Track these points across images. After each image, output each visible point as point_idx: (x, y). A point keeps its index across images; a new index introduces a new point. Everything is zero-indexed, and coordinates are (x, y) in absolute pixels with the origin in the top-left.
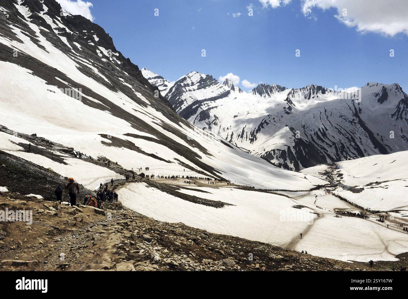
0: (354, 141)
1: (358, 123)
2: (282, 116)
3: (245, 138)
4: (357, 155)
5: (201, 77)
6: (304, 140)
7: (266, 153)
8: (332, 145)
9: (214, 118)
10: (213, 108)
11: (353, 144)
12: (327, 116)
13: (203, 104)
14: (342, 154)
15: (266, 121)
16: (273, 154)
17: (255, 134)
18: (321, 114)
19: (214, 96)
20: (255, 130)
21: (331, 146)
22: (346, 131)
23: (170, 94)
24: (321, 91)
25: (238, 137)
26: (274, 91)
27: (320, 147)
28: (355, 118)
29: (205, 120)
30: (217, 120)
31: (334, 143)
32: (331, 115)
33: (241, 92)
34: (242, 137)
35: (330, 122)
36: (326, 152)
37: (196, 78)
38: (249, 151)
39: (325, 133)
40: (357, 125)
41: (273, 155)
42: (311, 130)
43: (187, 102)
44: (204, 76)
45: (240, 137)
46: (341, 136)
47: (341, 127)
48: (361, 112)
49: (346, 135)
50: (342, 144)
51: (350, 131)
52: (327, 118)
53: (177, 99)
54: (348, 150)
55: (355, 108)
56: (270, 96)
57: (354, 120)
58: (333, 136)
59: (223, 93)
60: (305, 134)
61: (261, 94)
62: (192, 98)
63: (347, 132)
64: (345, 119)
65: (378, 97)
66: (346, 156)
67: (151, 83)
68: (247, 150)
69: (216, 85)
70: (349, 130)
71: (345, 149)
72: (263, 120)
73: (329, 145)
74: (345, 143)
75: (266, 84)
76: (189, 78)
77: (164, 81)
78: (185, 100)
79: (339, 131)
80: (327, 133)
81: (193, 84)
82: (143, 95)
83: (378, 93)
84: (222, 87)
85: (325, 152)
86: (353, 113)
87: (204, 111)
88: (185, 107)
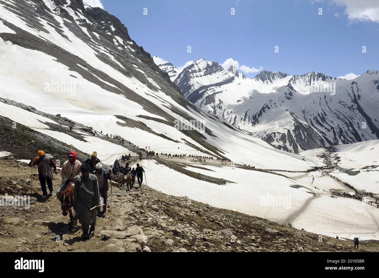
0: (352, 126)
1: (356, 109)
2: (283, 102)
3: (248, 121)
4: (355, 140)
5: (208, 64)
6: (304, 125)
7: (267, 135)
8: (331, 130)
9: (219, 102)
10: (218, 93)
11: (351, 128)
12: (327, 102)
13: (209, 89)
14: (340, 138)
15: (268, 106)
16: (273, 136)
17: (257, 117)
18: (320, 100)
19: (219, 82)
20: (257, 114)
21: (329, 131)
22: (344, 116)
23: (179, 80)
24: (321, 78)
25: (240, 120)
26: (276, 77)
27: (318, 131)
28: (354, 104)
29: (210, 103)
30: (222, 104)
31: (332, 128)
32: (330, 101)
33: (245, 78)
34: (244, 120)
35: (329, 108)
36: (325, 136)
37: (202, 64)
38: (251, 133)
39: (324, 118)
40: (355, 111)
41: (274, 138)
42: (311, 115)
43: (194, 87)
44: (210, 63)
45: (242, 120)
46: (340, 120)
47: (340, 112)
48: (360, 98)
49: (345, 121)
50: (340, 129)
51: (349, 117)
52: (327, 104)
53: (185, 84)
54: (345, 135)
55: (354, 95)
56: (272, 82)
57: (352, 106)
58: (332, 121)
59: (227, 79)
60: (305, 118)
61: (263, 80)
62: (199, 84)
63: (345, 117)
64: (344, 105)
65: (377, 85)
66: (343, 140)
67: (162, 69)
68: (249, 132)
69: (221, 72)
71: (343, 134)
72: (265, 104)
73: (328, 130)
74: (344, 128)
75: (268, 71)
76: (197, 64)
77: (173, 68)
78: (193, 85)
79: (337, 116)
80: (326, 118)
81: (200, 70)
82: (154, 80)
83: (378, 81)
84: (227, 73)
85: (323, 136)
86: (352, 99)
87: (209, 95)
88: (192, 92)
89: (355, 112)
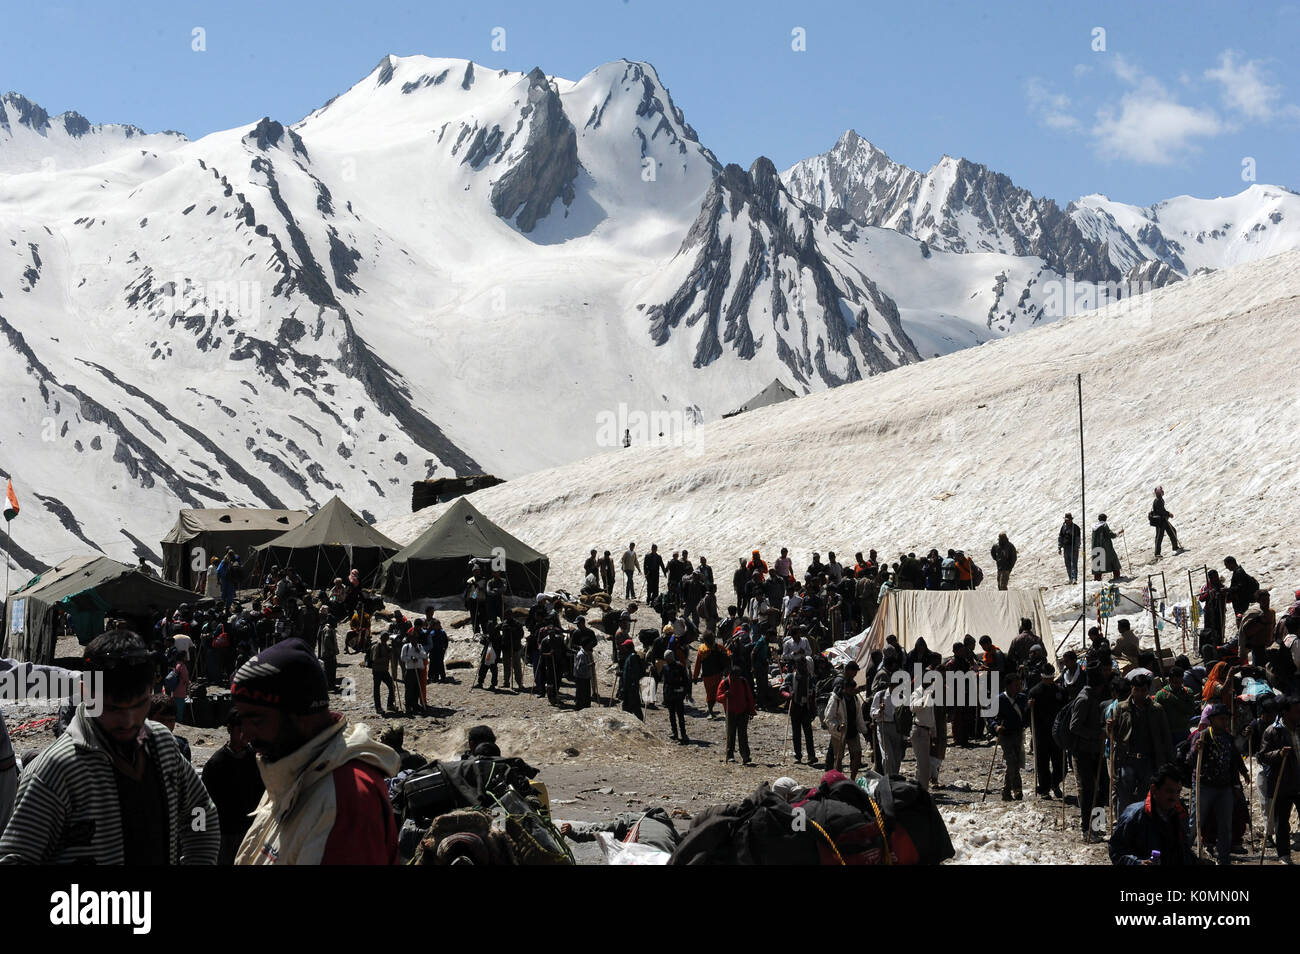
1: (341, 365)
22: (209, 446)
28: (304, 308)
40: (329, 389)
47: (148, 399)
48: (355, 279)
49: (221, 497)
51: (260, 454)
57: (292, 329)
63: (221, 457)
64: (195, 322)
65: (497, 170)
70: (251, 442)
79: (127, 438)
83: (498, 133)
86: (282, 256)
89: (322, 396)
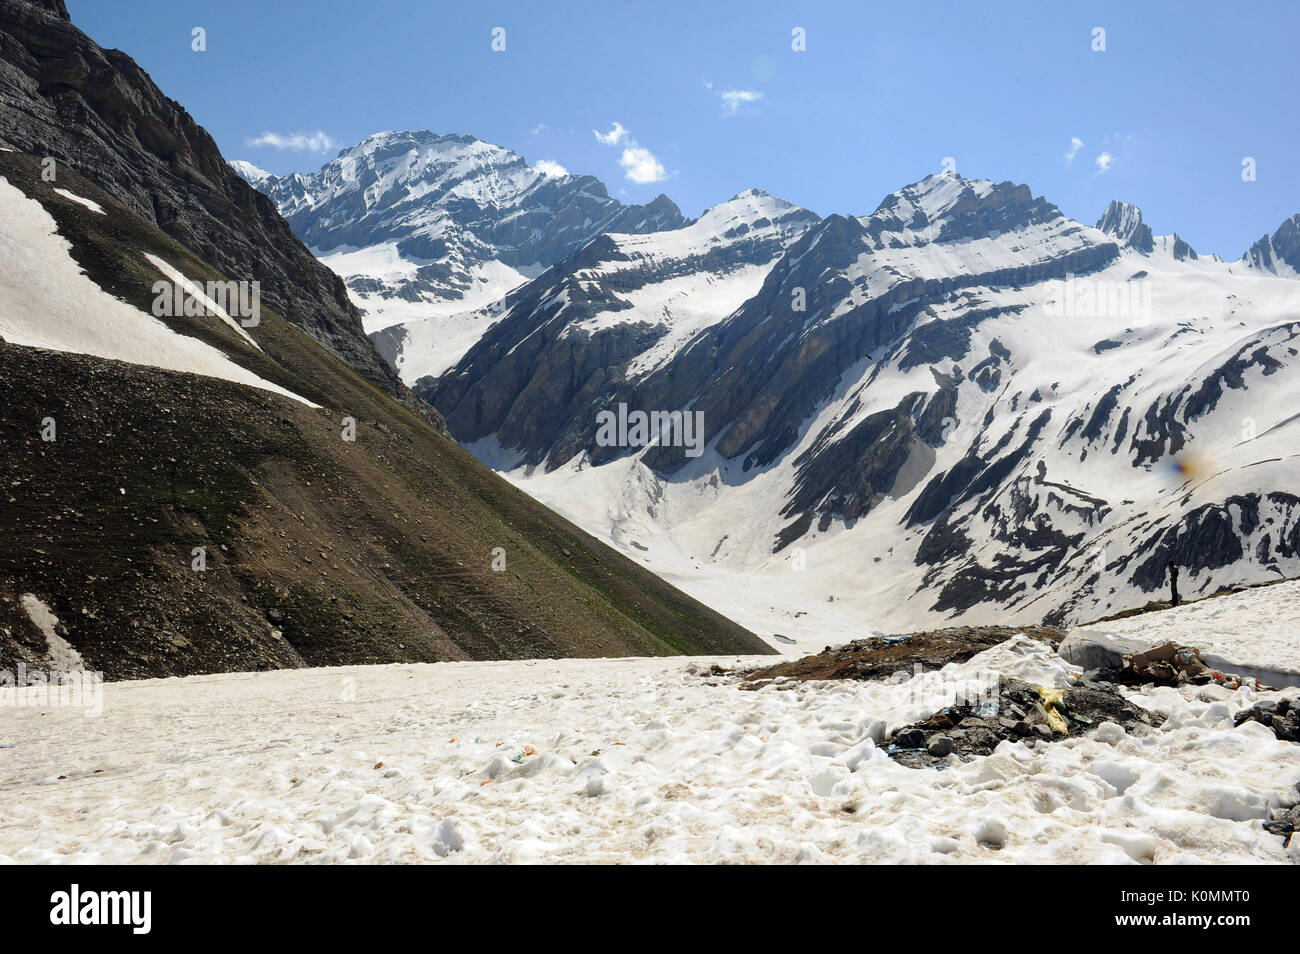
3: (1112, 436)
5: (968, 192)
7: (1193, 515)
9: (986, 354)
10: (995, 313)
13: (947, 296)
15: (1268, 353)
16: (1237, 522)
17: (1179, 417)
19: (1016, 266)
23: (798, 260)
25: (1064, 434)
29: (935, 359)
30: (1003, 363)
33: (1185, 257)
34: (1093, 432)
37: (940, 197)
38: (1099, 503)
41: (1239, 534)
43: (865, 288)
44: (984, 189)
45: (1078, 432)
59: (1070, 252)
62: (895, 273)
68: (1086, 499)
69: (1046, 225)
72: (1247, 346)
76: (912, 199)
78: (861, 280)
81: (920, 221)
84: (1077, 229)
87: (939, 322)
88: (850, 308)
